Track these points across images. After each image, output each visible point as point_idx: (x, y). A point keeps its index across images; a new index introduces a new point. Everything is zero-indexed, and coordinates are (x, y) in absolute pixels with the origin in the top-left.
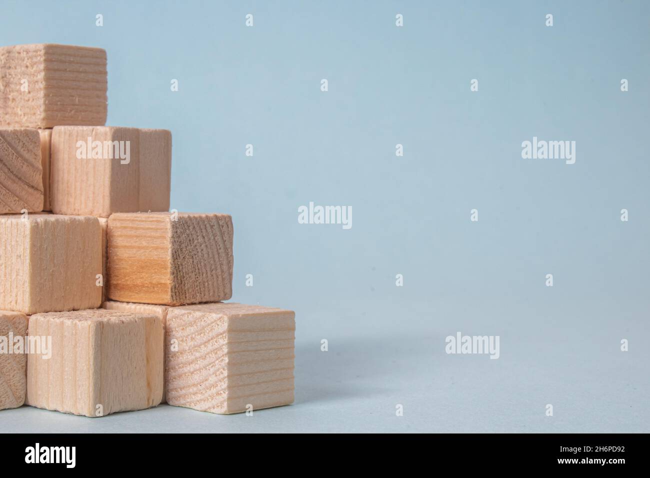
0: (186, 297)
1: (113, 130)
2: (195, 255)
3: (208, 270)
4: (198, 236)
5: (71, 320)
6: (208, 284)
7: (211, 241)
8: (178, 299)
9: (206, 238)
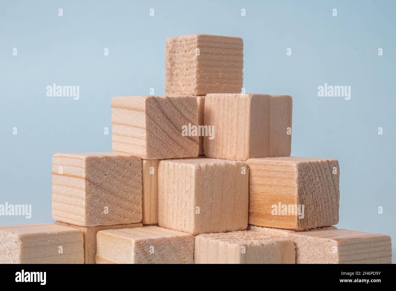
0: (308, 224)
1: (251, 96)
2: (314, 191)
3: (323, 202)
4: (316, 177)
5: (224, 242)
6: (323, 213)
7: (325, 180)
8: (303, 226)
9: (321, 178)
